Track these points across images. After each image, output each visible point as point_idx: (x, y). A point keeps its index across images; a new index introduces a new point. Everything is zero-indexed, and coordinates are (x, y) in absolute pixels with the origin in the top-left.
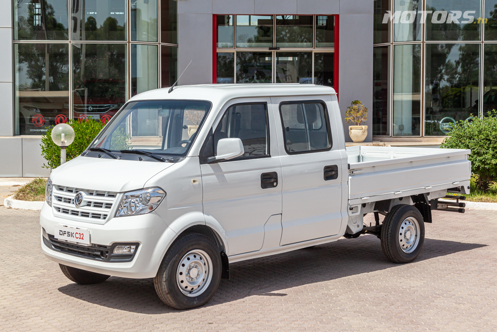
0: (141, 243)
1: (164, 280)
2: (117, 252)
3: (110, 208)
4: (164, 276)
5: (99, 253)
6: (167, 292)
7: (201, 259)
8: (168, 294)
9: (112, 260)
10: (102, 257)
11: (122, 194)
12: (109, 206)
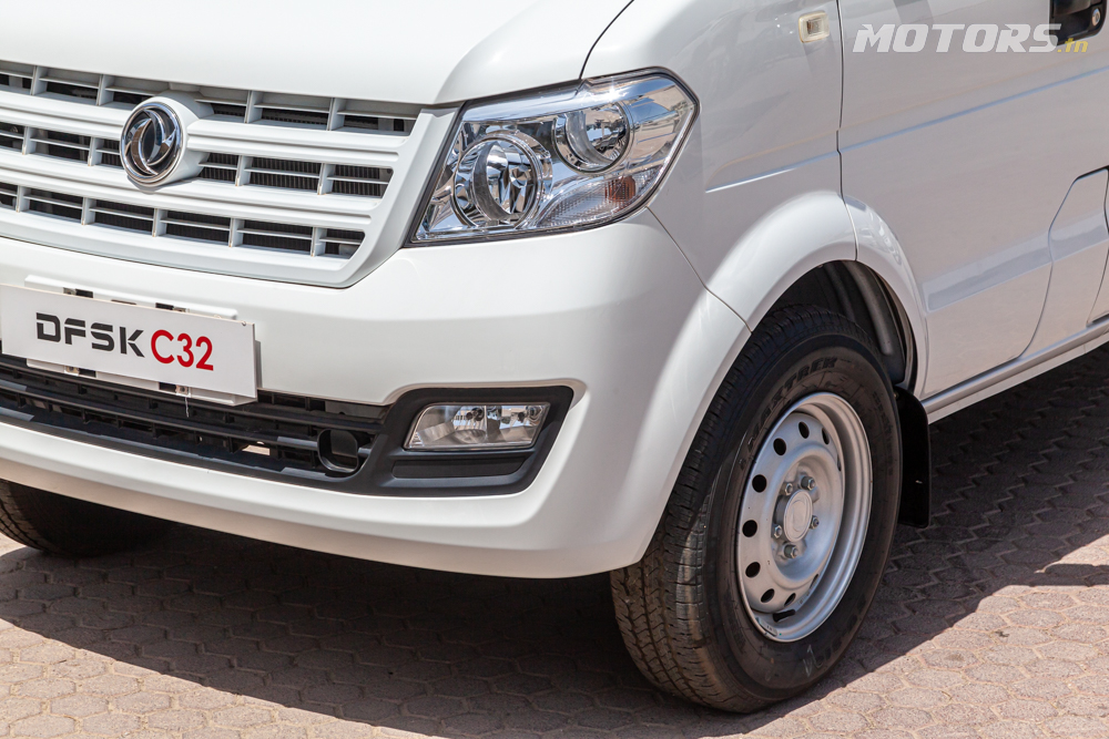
0: (584, 387)
1: (686, 573)
2: (427, 435)
3: (376, 192)
4: (687, 552)
5: (313, 444)
6: (698, 637)
7: (826, 439)
8: (699, 644)
9: (396, 481)
10: (331, 466)
11: (450, 116)
12: (365, 181)
